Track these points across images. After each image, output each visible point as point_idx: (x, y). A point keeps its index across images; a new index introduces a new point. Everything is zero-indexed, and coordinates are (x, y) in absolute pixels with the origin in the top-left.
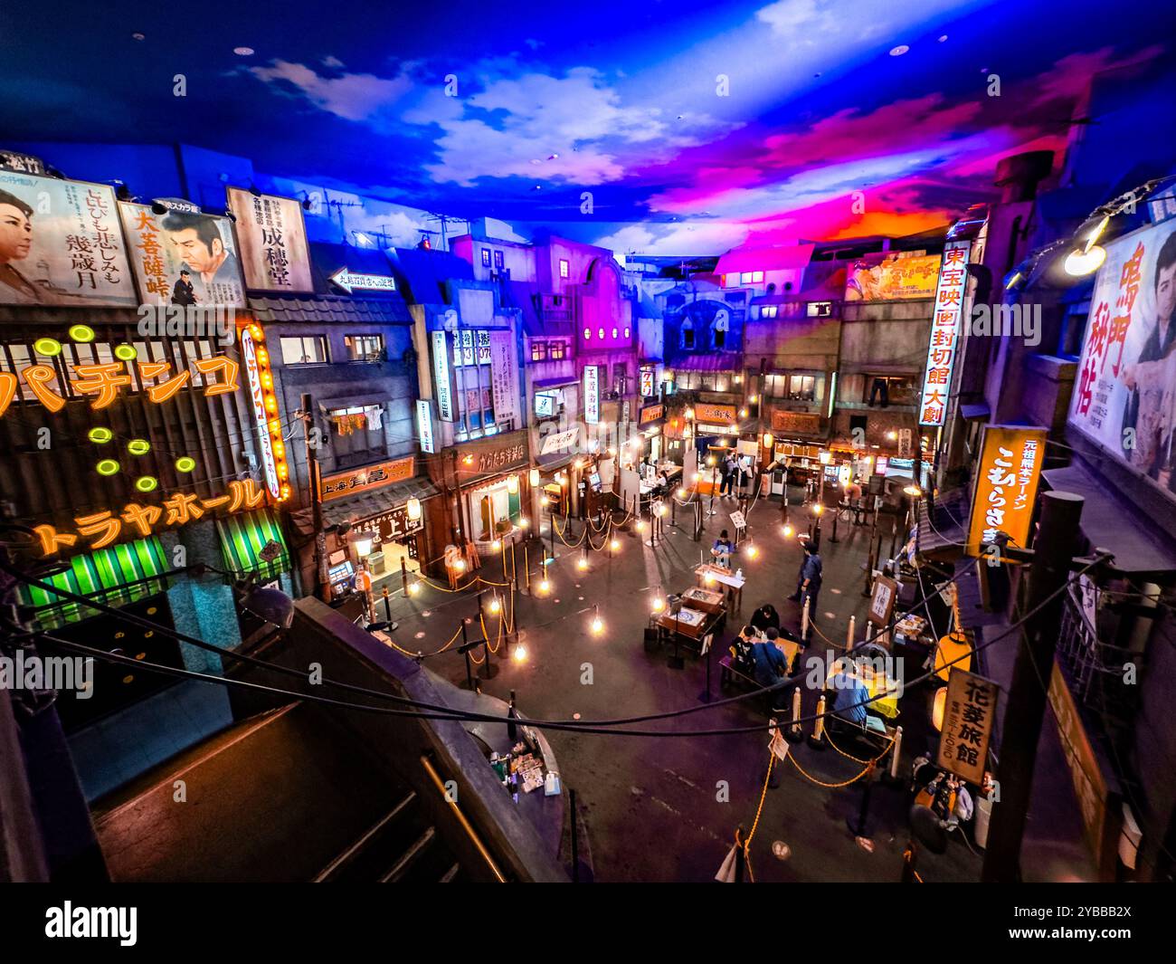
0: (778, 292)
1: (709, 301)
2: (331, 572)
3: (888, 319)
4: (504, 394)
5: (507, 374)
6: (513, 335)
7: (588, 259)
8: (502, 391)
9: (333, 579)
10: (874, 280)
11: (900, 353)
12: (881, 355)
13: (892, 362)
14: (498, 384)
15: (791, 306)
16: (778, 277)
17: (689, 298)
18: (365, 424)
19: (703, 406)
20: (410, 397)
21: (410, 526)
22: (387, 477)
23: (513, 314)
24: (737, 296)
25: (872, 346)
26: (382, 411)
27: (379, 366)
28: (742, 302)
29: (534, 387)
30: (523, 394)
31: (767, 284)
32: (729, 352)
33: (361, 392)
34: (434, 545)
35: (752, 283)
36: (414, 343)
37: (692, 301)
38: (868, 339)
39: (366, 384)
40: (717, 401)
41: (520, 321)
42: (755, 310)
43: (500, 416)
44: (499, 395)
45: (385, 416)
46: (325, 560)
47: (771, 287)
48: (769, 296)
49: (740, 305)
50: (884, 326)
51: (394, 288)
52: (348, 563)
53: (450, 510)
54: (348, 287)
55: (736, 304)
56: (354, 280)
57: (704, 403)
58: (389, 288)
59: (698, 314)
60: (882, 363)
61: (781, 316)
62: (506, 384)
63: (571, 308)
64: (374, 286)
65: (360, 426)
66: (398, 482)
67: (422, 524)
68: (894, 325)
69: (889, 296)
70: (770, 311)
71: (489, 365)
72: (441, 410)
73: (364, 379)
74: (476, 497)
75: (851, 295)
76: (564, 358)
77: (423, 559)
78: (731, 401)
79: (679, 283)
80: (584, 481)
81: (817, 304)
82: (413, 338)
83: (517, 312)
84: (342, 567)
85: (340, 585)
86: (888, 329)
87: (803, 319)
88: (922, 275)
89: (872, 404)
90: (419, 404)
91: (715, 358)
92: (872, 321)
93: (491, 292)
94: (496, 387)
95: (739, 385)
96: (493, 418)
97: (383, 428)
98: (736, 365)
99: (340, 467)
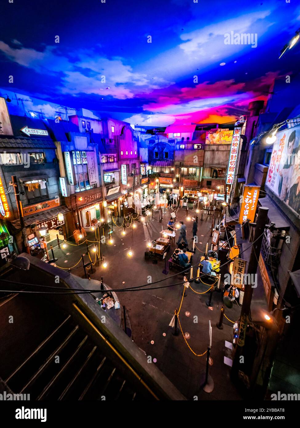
0: (185, 140)
1: (163, 142)
2: (29, 242)
3: (218, 150)
4: (93, 175)
5: (94, 167)
6: (95, 153)
7: (121, 126)
8: (92, 174)
9: (30, 244)
10: (214, 137)
11: (221, 161)
12: (216, 162)
13: (219, 164)
14: (90, 171)
15: (189, 145)
16: (185, 135)
17: (157, 141)
18: (39, 186)
19: (162, 178)
20: (57, 176)
21: (59, 223)
22: (49, 206)
23: (95, 145)
24: (172, 141)
25: (213, 159)
26: (46, 182)
27: (43, 165)
28: (174, 143)
29: (104, 172)
30: (100, 174)
31: (182, 137)
32: (170, 160)
33: (36, 175)
34: (69, 229)
35: (177, 137)
36: (57, 156)
37: (157, 142)
38: (212, 157)
39: (38, 172)
40: (166, 176)
41: (97, 148)
42: (178, 146)
43: (92, 183)
44: (91, 175)
45: (47, 184)
46: (26, 238)
47: (183, 139)
48: (182, 142)
49: (173, 144)
50: (216, 152)
51: (47, 135)
52: (36, 238)
53: (75, 217)
54: (28, 134)
55: (172, 144)
56: (30, 131)
57: (162, 177)
58: (45, 135)
59: (159, 147)
60: (216, 164)
61: (186, 148)
62: (93, 171)
63: (116, 144)
64: (39, 134)
65: (37, 187)
66: (54, 208)
67: (64, 222)
68: (220, 152)
69: (218, 143)
70: (183, 146)
71: (87, 164)
72: (69, 181)
73: (37, 170)
74: (84, 212)
75: (207, 142)
76: (114, 162)
77: (65, 234)
78: (171, 176)
79: (153, 136)
80: (122, 204)
81: (197, 145)
82: (56, 154)
83: (96, 145)
84: (33, 240)
85: (33, 247)
86: (218, 153)
87: (193, 149)
88: (227, 136)
89: (213, 177)
90: (61, 179)
91: (165, 162)
92: (213, 151)
93: (86, 137)
94: (90, 172)
95: (173, 171)
96: (89, 183)
97: (47, 188)
98: (172, 164)
99: (30, 203)
